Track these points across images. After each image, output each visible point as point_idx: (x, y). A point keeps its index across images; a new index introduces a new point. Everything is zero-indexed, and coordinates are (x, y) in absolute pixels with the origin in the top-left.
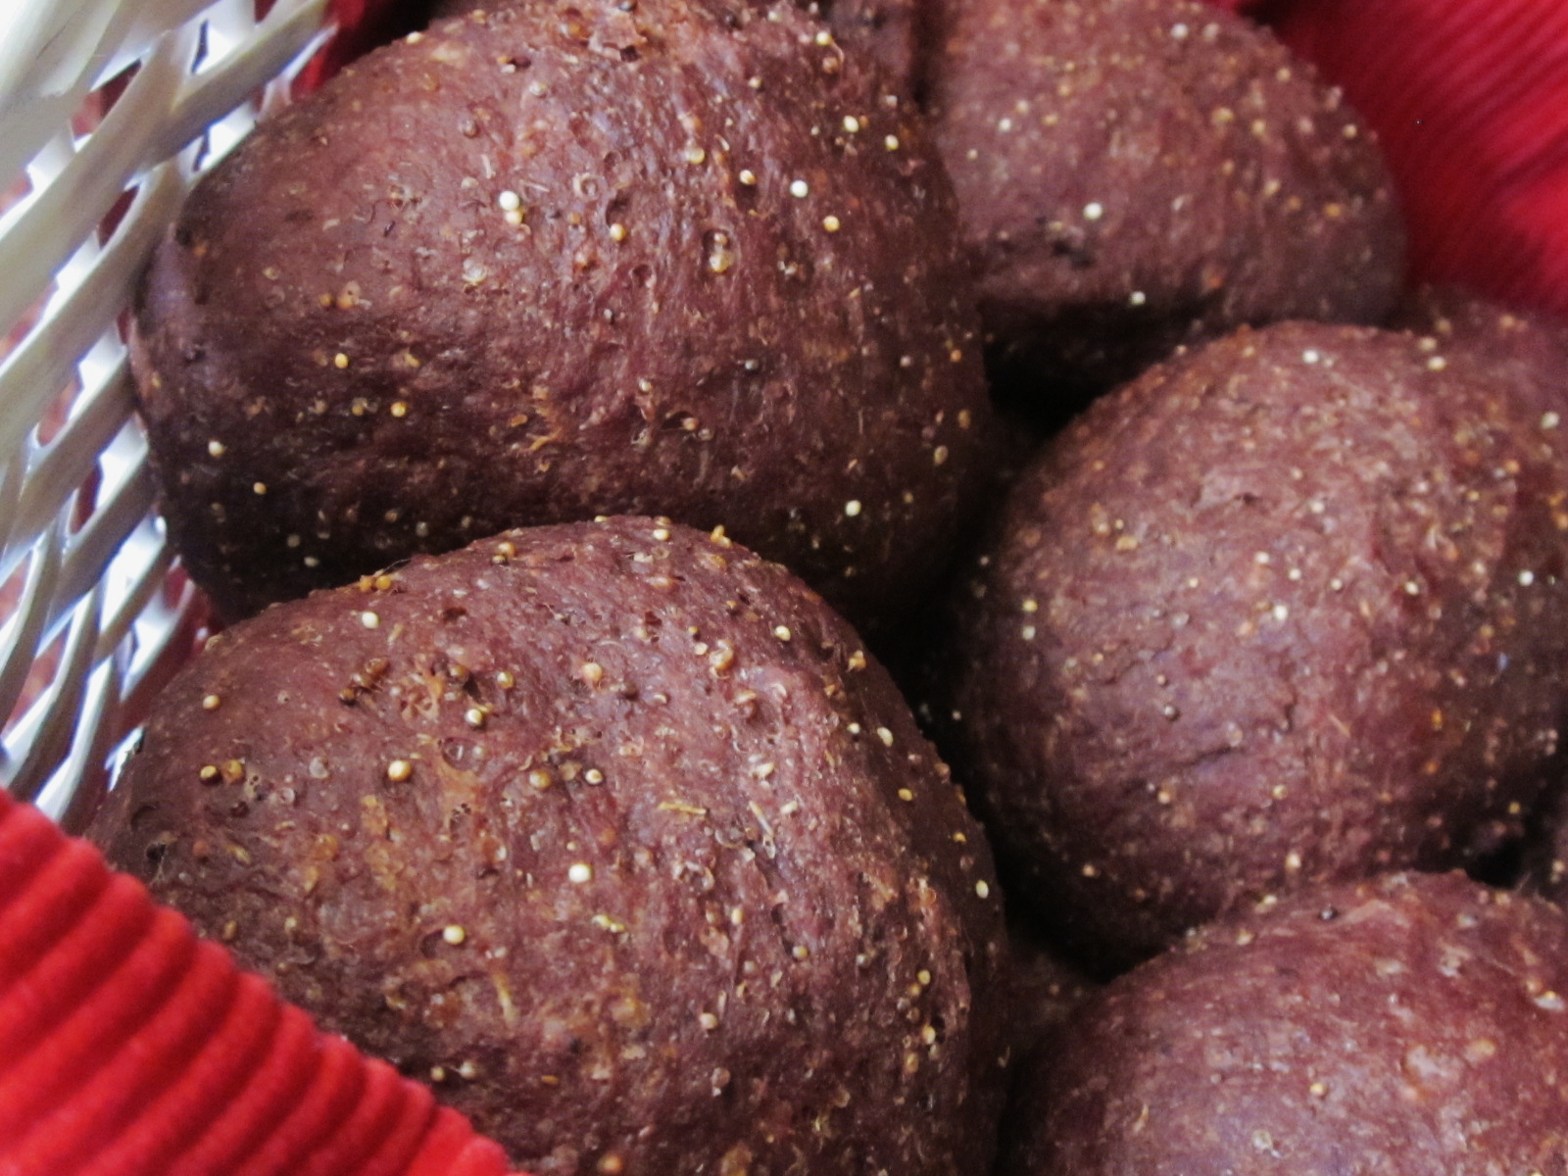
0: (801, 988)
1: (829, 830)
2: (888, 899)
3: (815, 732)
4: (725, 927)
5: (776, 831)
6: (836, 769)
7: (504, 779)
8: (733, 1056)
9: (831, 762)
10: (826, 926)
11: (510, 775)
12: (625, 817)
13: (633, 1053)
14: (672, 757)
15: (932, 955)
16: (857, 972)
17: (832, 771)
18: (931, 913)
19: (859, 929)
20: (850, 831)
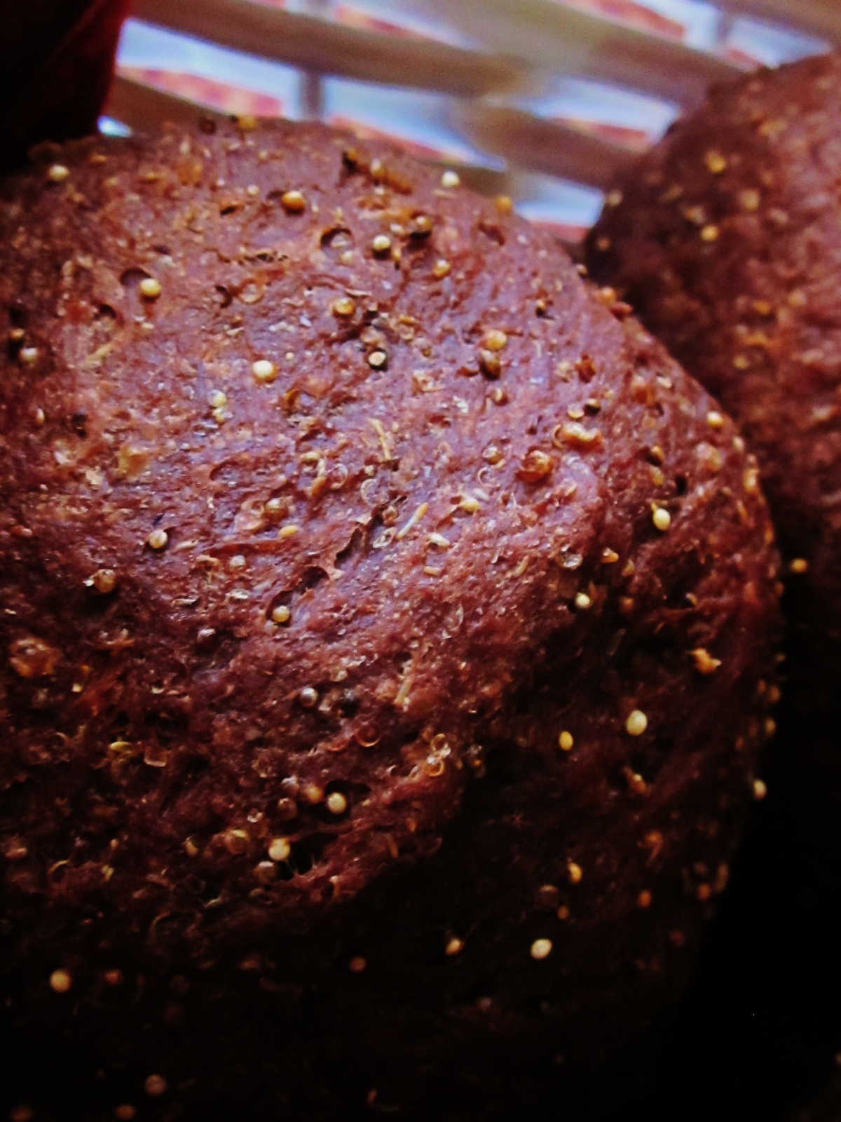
0: (243, 631)
1: (437, 590)
2: (396, 701)
3: (543, 539)
4: (272, 521)
5: (405, 538)
6: (513, 579)
7: (331, 282)
8: (134, 584)
9: (519, 569)
10: (327, 632)
11: (338, 286)
12: (349, 399)
13: (94, 477)
14: (438, 419)
15: (367, 802)
16: (292, 695)
17: (509, 575)
18: (416, 778)
19: (342, 675)
20: (450, 620)
